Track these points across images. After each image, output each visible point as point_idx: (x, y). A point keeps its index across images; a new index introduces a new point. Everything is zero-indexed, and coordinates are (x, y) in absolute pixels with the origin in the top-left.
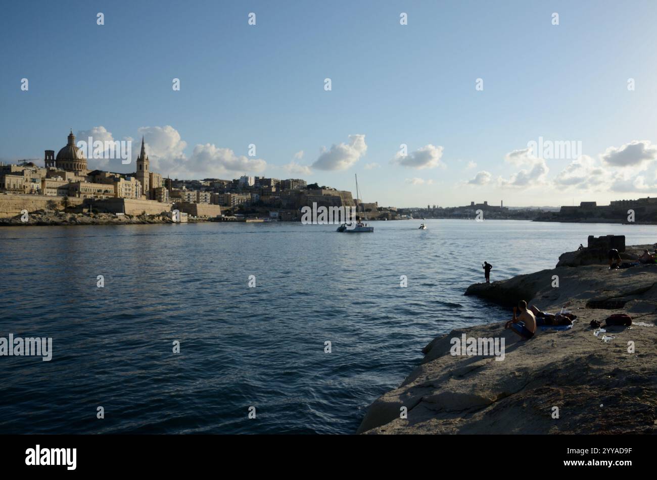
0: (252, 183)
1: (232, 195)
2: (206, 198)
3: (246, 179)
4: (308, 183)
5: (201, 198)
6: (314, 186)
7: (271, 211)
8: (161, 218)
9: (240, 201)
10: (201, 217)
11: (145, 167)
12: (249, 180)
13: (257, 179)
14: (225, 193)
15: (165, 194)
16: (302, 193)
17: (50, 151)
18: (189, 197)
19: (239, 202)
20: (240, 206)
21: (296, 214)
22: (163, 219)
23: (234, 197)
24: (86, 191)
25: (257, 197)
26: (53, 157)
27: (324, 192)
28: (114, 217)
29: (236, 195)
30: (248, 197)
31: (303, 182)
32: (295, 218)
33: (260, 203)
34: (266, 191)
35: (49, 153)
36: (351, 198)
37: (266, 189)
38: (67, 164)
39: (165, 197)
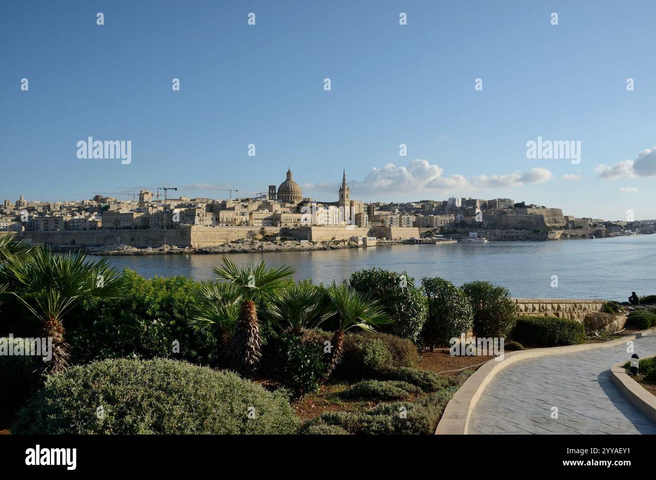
0: (459, 204)
1: (435, 217)
2: (408, 221)
3: (454, 200)
4: (515, 203)
5: (403, 221)
6: (521, 206)
7: (471, 231)
8: (346, 243)
9: (443, 223)
10: (395, 240)
11: (346, 196)
12: (457, 201)
13: (463, 200)
14: (429, 215)
15: (365, 219)
16: (505, 213)
17: (272, 186)
18: (391, 221)
19: (441, 223)
20: (442, 228)
21: (495, 234)
22: (349, 244)
23: (437, 218)
24: (287, 220)
25: (461, 217)
26: (275, 191)
27: (529, 211)
28: (298, 244)
29: (439, 217)
30: (451, 218)
31: (510, 201)
32: (494, 238)
33: (463, 224)
34: (471, 212)
35: (272, 188)
36: (562, 215)
37: (470, 210)
38: (285, 196)
39: (365, 222)
